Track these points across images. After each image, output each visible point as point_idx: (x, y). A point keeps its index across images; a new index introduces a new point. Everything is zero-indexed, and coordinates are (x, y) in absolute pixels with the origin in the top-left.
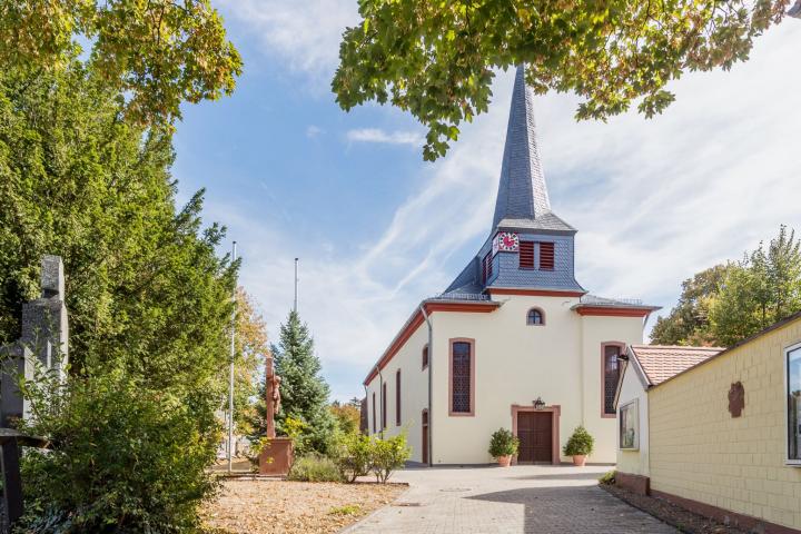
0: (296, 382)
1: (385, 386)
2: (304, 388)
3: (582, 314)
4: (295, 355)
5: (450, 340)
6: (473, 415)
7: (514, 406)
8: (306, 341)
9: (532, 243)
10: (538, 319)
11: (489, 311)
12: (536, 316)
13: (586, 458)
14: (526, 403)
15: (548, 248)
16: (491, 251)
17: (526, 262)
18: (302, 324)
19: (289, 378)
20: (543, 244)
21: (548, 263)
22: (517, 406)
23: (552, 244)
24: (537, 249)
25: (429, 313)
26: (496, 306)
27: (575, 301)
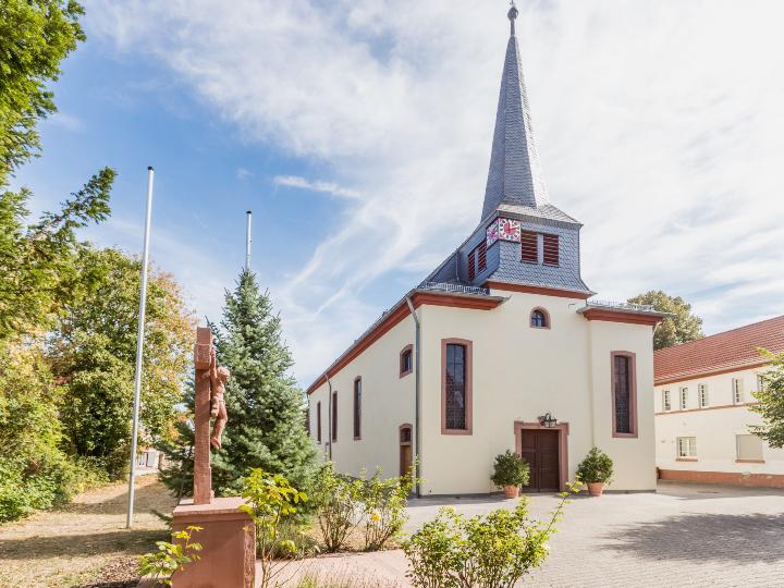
0: (250, 382)
1: (335, 395)
2: (265, 395)
3: (589, 319)
4: (249, 340)
5: (443, 340)
6: (471, 433)
7: (517, 423)
8: (268, 319)
9: (535, 233)
10: (540, 322)
11: (489, 308)
12: (540, 318)
13: (605, 486)
14: (531, 419)
15: (552, 241)
16: (485, 240)
17: (529, 255)
18: (261, 292)
19: (240, 377)
20: (546, 235)
21: (552, 258)
22: (522, 423)
23: (557, 237)
24: (540, 241)
25: (416, 306)
26: (497, 302)
27: (580, 304)
